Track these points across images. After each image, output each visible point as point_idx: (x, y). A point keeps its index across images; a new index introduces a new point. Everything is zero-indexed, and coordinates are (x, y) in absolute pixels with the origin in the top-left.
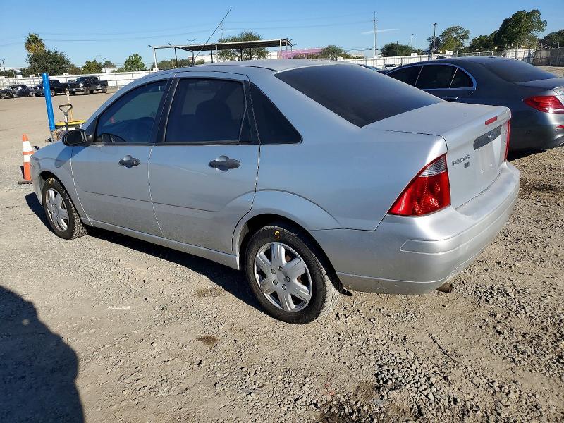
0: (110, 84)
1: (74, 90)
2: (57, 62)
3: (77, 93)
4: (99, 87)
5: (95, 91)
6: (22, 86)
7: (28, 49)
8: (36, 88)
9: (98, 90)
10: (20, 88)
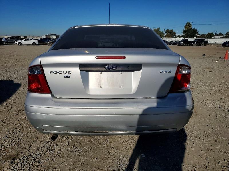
0: (209, 43)
1: (192, 44)
2: (193, 33)
3: (193, 45)
4: (203, 43)
5: (201, 45)
6: (175, 41)
7: (185, 28)
8: (179, 42)
9: (203, 44)
10: (174, 42)
